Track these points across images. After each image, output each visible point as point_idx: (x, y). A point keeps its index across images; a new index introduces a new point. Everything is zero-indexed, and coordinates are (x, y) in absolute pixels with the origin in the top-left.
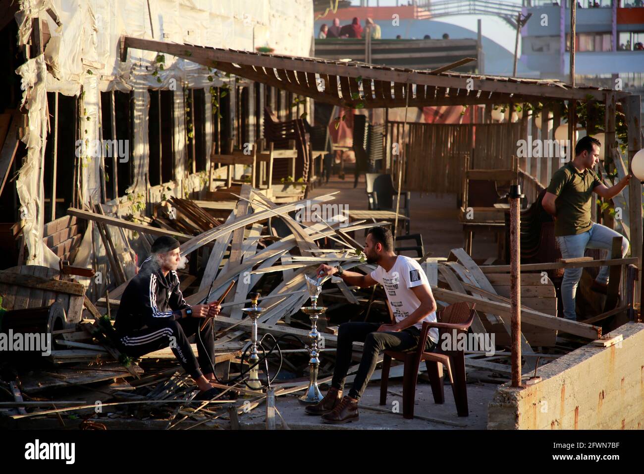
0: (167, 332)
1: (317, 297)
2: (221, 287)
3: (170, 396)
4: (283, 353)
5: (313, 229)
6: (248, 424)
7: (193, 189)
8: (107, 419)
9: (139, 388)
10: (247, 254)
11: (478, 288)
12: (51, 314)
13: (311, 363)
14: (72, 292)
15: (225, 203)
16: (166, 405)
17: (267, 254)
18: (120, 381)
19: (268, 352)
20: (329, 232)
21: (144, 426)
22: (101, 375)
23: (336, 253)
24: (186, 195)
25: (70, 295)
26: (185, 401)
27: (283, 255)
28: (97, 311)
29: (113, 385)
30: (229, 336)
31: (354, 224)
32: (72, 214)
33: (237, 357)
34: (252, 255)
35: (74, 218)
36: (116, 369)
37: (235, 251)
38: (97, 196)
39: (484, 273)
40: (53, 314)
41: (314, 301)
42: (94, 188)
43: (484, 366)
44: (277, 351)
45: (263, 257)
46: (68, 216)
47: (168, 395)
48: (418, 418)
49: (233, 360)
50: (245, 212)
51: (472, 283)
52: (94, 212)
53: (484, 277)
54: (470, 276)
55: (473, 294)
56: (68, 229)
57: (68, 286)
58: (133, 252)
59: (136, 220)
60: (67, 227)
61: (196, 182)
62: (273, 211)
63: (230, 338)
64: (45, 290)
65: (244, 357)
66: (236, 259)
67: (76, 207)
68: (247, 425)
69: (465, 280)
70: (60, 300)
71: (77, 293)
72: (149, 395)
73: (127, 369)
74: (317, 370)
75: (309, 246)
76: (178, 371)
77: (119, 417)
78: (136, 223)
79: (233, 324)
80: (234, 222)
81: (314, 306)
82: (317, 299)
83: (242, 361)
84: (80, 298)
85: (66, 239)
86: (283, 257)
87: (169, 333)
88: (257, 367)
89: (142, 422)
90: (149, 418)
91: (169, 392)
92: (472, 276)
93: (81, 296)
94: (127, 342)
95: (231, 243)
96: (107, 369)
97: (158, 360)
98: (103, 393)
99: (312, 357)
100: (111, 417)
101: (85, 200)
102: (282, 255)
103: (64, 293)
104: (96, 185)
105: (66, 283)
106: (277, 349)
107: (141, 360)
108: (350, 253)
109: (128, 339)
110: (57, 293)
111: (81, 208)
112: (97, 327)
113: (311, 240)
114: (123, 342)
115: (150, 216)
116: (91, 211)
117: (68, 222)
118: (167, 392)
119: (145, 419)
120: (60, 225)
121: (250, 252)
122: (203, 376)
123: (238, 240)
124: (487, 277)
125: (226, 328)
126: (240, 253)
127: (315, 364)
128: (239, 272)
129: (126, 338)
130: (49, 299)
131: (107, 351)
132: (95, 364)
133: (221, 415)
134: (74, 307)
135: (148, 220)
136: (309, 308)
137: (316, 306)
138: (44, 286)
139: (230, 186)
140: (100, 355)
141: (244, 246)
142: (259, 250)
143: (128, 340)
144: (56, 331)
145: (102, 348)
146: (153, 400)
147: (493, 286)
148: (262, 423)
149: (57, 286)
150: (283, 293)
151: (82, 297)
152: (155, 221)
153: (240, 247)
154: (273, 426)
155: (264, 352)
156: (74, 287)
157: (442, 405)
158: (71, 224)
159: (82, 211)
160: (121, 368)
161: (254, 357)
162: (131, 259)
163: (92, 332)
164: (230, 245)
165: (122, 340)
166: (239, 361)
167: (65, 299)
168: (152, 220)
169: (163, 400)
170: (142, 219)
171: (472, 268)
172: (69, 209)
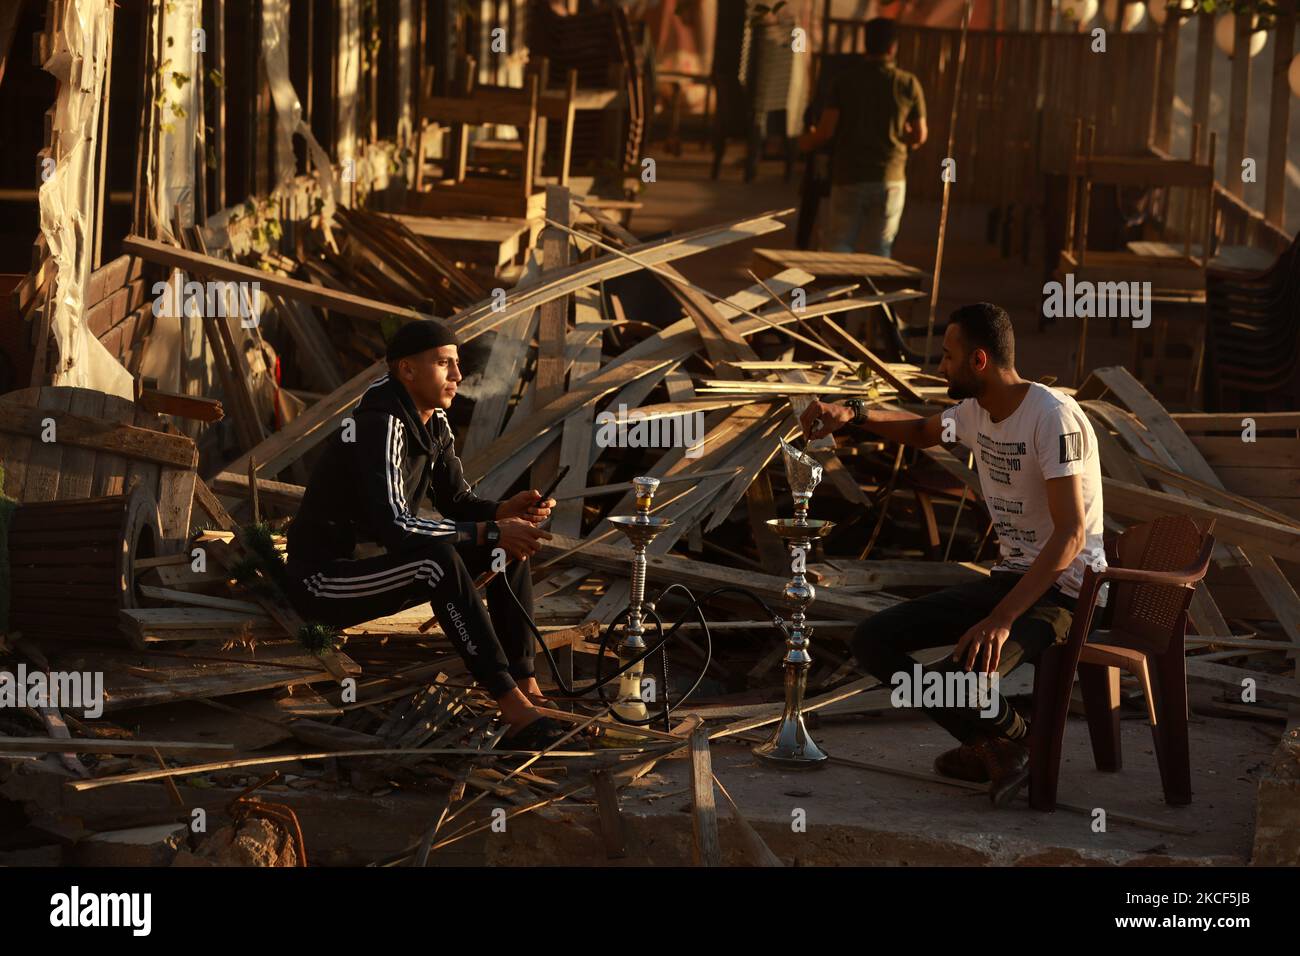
0: (429, 570)
1: (810, 494)
2: (517, 453)
3: (436, 736)
4: (712, 631)
5: (732, 306)
6: (644, 816)
7: (372, 184)
8: (286, 791)
9: (350, 711)
10: (579, 369)
11: (1176, 472)
12: (132, 517)
13: (788, 663)
14: (166, 458)
15: (461, 222)
16: (431, 759)
17: (629, 370)
18: (300, 692)
19: (669, 625)
20: (776, 315)
21: (380, 811)
22: (255, 676)
23: (805, 370)
24: (357, 200)
25: (160, 466)
26: (476, 752)
27: (669, 373)
28: (219, 505)
29: (286, 702)
30: (554, 581)
31: (832, 295)
32: (135, 251)
33: (589, 639)
34: (591, 370)
35: (139, 261)
36: (290, 661)
37: (549, 360)
38: (189, 205)
39: (1188, 433)
40: (134, 518)
41: (801, 506)
42: (183, 185)
43: (1207, 675)
44: (698, 624)
45: (621, 378)
46: (127, 258)
47: (430, 735)
48: (1065, 809)
49: (578, 647)
50: (564, 258)
51: (1159, 459)
52: (183, 247)
53: (1187, 442)
54: (1153, 441)
55: (1164, 486)
56: (127, 291)
57: (156, 443)
58: (269, 350)
59: (266, 266)
60: (125, 286)
61: (379, 167)
62: (631, 257)
63: (557, 587)
64: (100, 452)
65: (607, 639)
66: (553, 380)
67: (141, 234)
68: (641, 818)
69: (1141, 451)
70: (137, 479)
71: (178, 462)
72: (381, 731)
73: (323, 662)
74: (804, 680)
75: (734, 351)
76: (444, 671)
77: (314, 786)
78: (266, 271)
79: (562, 551)
80: (539, 285)
81: (801, 517)
82: (811, 500)
83: (602, 650)
84: (186, 474)
85: (123, 315)
86: (672, 378)
87: (434, 575)
88: (640, 666)
89: (374, 800)
90: (389, 791)
91: (433, 725)
92: (1158, 442)
93: (188, 469)
94: (321, 587)
95: (536, 336)
96: (268, 661)
97: (385, 640)
98: (266, 721)
99: (793, 647)
100: (295, 785)
101: (162, 218)
102: (667, 374)
103: (148, 461)
104: (188, 178)
105: (151, 435)
106: (697, 618)
107: (346, 638)
108: (840, 372)
109: (324, 579)
110: (130, 461)
111: (153, 236)
112: (241, 551)
113: (738, 334)
114: (310, 588)
115: (292, 256)
116: (177, 245)
117: (126, 270)
118: (428, 726)
119: (379, 794)
120: (112, 279)
121: (584, 364)
122: (517, 688)
123: (554, 331)
124: (1196, 444)
125: (545, 561)
126: (561, 365)
127: (798, 666)
128: (563, 416)
129: (319, 579)
130: (110, 475)
131: (270, 616)
132: (239, 648)
133: (575, 793)
134: (171, 497)
135: (288, 264)
136: (788, 522)
137: (807, 518)
138: (98, 441)
139: (462, 176)
140: (249, 623)
141: (569, 348)
142: (606, 359)
143: (323, 583)
144: (141, 560)
145: (253, 608)
146: (398, 747)
147: (1211, 466)
148: (678, 814)
149: (129, 443)
150: (680, 473)
151: (191, 473)
152: (304, 268)
153: (562, 351)
154: (711, 824)
155: (659, 626)
156: (172, 445)
157: (1115, 776)
158: (133, 278)
159: (156, 245)
160: (305, 660)
161: (633, 642)
162: (265, 368)
163: (229, 565)
164: (533, 343)
165: (305, 581)
166: (592, 649)
167: (148, 476)
168: (297, 266)
169: (420, 747)
170: (276, 263)
171: (1155, 420)
172: (127, 239)
